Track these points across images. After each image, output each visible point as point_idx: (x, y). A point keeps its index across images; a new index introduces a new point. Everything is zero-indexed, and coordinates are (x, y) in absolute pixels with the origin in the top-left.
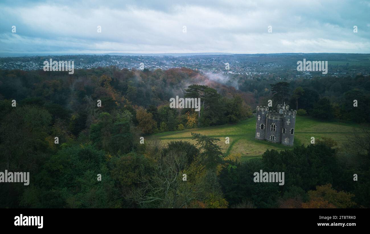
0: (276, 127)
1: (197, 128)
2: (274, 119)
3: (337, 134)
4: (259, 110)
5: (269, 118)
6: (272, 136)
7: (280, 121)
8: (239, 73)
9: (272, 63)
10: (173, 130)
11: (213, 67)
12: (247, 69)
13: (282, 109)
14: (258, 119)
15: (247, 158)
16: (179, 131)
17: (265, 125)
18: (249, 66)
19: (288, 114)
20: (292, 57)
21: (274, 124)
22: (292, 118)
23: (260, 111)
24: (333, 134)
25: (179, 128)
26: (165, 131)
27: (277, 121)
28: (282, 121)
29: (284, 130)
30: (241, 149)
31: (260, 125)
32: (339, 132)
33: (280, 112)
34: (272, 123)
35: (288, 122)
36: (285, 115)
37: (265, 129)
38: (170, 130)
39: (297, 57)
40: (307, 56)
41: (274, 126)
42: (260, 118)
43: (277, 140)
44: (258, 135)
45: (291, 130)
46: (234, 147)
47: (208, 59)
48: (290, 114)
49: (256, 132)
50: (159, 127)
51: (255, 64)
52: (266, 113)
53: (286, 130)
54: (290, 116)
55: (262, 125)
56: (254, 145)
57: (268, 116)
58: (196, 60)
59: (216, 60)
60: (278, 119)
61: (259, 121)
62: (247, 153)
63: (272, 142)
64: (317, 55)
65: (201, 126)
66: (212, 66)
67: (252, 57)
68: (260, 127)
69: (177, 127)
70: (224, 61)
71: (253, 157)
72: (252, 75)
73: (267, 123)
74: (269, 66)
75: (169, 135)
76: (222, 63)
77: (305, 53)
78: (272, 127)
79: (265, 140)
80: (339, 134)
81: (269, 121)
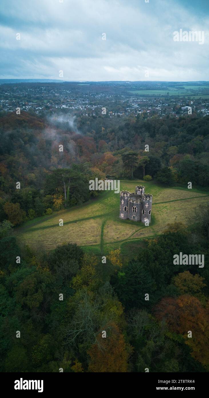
0: (137, 209)
1: (64, 209)
2: (135, 203)
3: (178, 201)
4: (122, 196)
5: (131, 202)
6: (133, 216)
7: (140, 204)
8: (73, 108)
9: (103, 93)
10: (42, 216)
11: (44, 99)
12: (79, 101)
13: (140, 191)
14: (121, 203)
15: (119, 243)
16: (48, 216)
17: (128, 207)
18: (81, 97)
19: (147, 200)
20: (121, 86)
21: (135, 207)
22: (150, 202)
23: (124, 196)
24: (176, 202)
25: (48, 212)
26: (35, 217)
27: (137, 204)
28: (142, 204)
29: (143, 211)
30: (111, 233)
31: (124, 208)
32: (179, 199)
33: (138, 194)
34: (134, 206)
35: (147, 206)
36: (144, 200)
37: (127, 210)
38: (39, 216)
39: (124, 86)
40: (134, 85)
41: (135, 208)
42: (123, 202)
43: (137, 219)
44: (122, 216)
45: (149, 212)
46: (105, 231)
47: (36, 88)
48: (148, 199)
49: (120, 213)
50: (27, 215)
51: (87, 94)
52: (128, 198)
53: (145, 211)
54: (148, 201)
55: (126, 208)
56: (120, 227)
57: (130, 200)
58: (23, 90)
59: (45, 90)
60: (139, 203)
61: (122, 204)
62: (118, 238)
63: (133, 220)
64: (142, 84)
65: (68, 207)
66: (43, 97)
67: (82, 86)
68: (124, 210)
69: (46, 212)
70: (55, 90)
71: (123, 241)
72: (85, 109)
73: (129, 205)
74: (100, 97)
75: (40, 222)
76: (52, 93)
77: (131, 81)
78: (134, 209)
79: (128, 219)
80: (179, 201)
81: (131, 204)
